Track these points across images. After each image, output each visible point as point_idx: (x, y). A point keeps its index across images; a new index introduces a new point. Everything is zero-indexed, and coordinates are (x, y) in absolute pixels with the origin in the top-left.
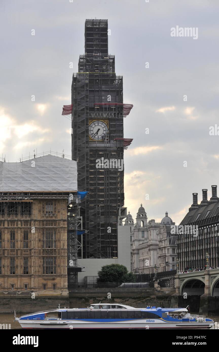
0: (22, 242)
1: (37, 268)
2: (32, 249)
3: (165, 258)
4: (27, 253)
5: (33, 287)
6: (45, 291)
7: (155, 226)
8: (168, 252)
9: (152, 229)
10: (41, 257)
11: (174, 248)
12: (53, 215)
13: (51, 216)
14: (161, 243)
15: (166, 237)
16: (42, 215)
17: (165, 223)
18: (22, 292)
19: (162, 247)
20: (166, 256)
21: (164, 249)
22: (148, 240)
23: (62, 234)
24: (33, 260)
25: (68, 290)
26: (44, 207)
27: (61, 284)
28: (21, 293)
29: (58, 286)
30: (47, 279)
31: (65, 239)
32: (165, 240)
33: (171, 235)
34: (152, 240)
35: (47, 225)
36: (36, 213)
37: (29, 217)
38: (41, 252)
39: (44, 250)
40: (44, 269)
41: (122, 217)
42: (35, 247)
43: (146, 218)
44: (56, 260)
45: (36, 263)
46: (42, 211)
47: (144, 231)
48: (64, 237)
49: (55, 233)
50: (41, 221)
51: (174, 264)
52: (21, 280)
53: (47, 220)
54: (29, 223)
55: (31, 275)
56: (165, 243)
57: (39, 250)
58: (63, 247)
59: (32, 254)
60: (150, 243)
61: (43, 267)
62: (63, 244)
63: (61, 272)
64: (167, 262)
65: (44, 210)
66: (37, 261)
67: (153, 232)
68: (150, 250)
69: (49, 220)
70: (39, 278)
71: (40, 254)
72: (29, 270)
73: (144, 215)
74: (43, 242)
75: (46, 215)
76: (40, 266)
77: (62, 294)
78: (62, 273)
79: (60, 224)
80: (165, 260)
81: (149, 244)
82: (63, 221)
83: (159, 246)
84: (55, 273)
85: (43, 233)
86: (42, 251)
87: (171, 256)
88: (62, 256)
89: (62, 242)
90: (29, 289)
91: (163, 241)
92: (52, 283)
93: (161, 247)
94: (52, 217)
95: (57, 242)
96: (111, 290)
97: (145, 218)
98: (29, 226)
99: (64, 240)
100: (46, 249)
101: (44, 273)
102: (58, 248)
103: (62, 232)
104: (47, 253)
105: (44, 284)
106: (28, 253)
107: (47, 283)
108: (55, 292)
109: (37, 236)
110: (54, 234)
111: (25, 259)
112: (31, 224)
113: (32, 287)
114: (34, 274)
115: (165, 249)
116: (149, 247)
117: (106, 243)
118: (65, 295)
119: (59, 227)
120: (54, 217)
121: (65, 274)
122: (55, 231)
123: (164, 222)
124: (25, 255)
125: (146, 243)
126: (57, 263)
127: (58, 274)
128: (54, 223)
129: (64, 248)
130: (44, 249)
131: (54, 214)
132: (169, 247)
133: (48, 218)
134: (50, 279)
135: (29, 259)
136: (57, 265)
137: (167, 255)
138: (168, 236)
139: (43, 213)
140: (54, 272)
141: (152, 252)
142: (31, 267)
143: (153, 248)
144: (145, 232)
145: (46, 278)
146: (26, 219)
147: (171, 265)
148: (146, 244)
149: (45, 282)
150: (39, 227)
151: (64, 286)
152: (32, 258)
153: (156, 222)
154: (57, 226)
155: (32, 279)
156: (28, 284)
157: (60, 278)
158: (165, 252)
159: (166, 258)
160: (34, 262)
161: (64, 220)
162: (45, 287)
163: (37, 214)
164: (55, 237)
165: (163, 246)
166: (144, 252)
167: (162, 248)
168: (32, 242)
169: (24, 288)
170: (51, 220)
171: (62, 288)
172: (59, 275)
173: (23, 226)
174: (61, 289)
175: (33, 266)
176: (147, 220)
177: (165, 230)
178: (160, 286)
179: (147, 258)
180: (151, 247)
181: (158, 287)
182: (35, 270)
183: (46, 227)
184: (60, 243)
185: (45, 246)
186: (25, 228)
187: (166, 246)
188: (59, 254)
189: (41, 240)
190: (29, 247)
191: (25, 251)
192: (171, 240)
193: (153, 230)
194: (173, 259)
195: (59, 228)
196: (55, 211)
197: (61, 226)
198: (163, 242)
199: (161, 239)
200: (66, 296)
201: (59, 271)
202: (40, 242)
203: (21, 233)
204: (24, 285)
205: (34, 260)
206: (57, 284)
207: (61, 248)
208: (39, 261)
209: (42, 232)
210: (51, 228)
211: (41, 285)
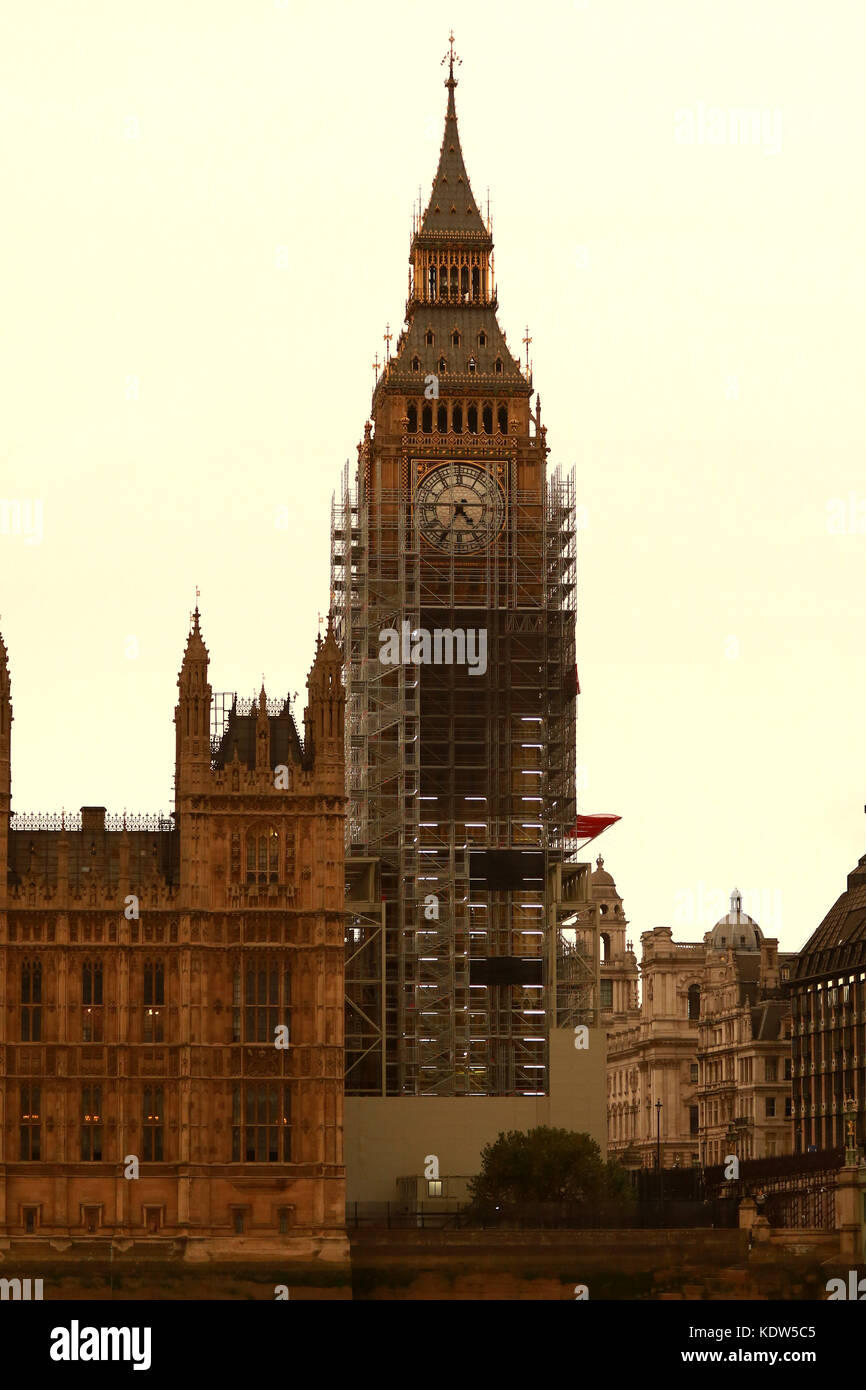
0: (134, 1012)
1: (204, 1135)
2: (183, 1046)
3: (731, 1100)
4: (159, 1064)
5: (188, 1221)
6: (242, 1239)
7: (674, 957)
8: (748, 1075)
9: (661, 969)
10: (225, 1084)
11: (774, 1053)
12: (280, 889)
13: (269, 894)
14: (711, 1035)
15: (736, 1007)
16: (230, 889)
17: (730, 942)
18: (135, 1244)
19: (716, 1049)
20: (734, 1091)
21: (724, 1060)
22: (633, 1024)
23: (321, 978)
24: (186, 1098)
25: (346, 1237)
26: (239, 852)
27: (313, 1207)
28: (131, 1249)
29: (302, 1216)
30: (253, 1186)
31: (335, 1000)
32: (729, 1021)
33: (760, 998)
34: (659, 1021)
35: (251, 939)
36: (200, 883)
37: (171, 898)
38: (225, 1061)
39: (235, 1052)
40: (236, 1138)
41: (566, 907)
42: (197, 1038)
43: (620, 922)
44: (293, 1097)
45: (200, 1111)
46: (228, 872)
47: (610, 982)
48: (330, 994)
49: (289, 976)
50: (225, 920)
51: (771, 1130)
52: (130, 1191)
53: (255, 912)
54: (169, 926)
55: (177, 1167)
56: (730, 1034)
57: (215, 1052)
58: (327, 1040)
59: (185, 1071)
60: (646, 1034)
61: (234, 1132)
62: (328, 1024)
63: (317, 1152)
64: (741, 1121)
65: (239, 867)
66: (205, 1104)
67: (664, 985)
68: (644, 1066)
69: (260, 912)
70: (215, 1182)
71: (218, 1070)
72: (168, 1143)
73: (611, 906)
74: (231, 1014)
75: (247, 889)
76: (218, 1125)
77: (320, 1256)
78: (321, 1160)
79: (311, 931)
80: (731, 1110)
81: (641, 1039)
82: (326, 921)
83: (700, 1045)
84: (288, 1158)
85: (234, 975)
86: (227, 1054)
87: (757, 1090)
88: (320, 1081)
89: (320, 1016)
90: (165, 1232)
91: (718, 1023)
92: (273, 1205)
93: (710, 1050)
94: (274, 900)
95: (296, 1017)
96: (543, 1238)
97: (616, 919)
98: (166, 942)
99: (328, 1008)
100: (246, 1048)
101: (236, 1157)
102: (304, 1045)
103: (322, 967)
104: (251, 1064)
105: (234, 1210)
106: (166, 1062)
107: (251, 1206)
108: (287, 1244)
109: (204, 988)
110: (283, 979)
111: (147, 1093)
112: (176, 930)
113: (181, 1220)
114: (192, 1163)
115: (730, 1061)
116: (641, 1054)
117: (493, 1029)
118: (335, 1260)
119: (310, 946)
120: (284, 900)
121: (332, 1163)
122: (289, 966)
123: (724, 939)
124: (148, 1074)
125: (625, 1033)
126: (295, 1114)
127: (301, 1162)
128: (283, 929)
129: (332, 1043)
130: (238, 1049)
131: (287, 885)
132: (753, 1053)
133: (256, 905)
134: (261, 1187)
135: (167, 1091)
136: (299, 1123)
137: (739, 1088)
138: (748, 1003)
139: (232, 881)
140: (282, 1154)
141: (656, 1075)
142: (175, 1129)
143: (663, 1057)
144: (615, 984)
145: (248, 1179)
146: (154, 909)
147: (758, 1134)
148: (622, 1038)
149: (240, 1198)
150: (213, 945)
151: (330, 1216)
152: (181, 1086)
153: (675, 938)
154: (300, 943)
155: (184, 1185)
156: (165, 1208)
157: (311, 1182)
158: (731, 1071)
159: (738, 1101)
160: (191, 1105)
161: (328, 912)
162: (239, 1219)
163: (204, 887)
164: (289, 991)
165: (722, 1048)
166: (612, 1075)
167: (714, 1054)
168: (184, 1014)
169: (145, 1225)
170: (271, 912)
171: (322, 1229)
172: (308, 1166)
173: (141, 942)
174: (315, 1234)
175: (185, 1126)
176: (624, 931)
177: (734, 975)
178: (767, 1223)
179: (631, 1104)
180: (653, 1051)
181: (759, 1226)
182: (195, 1144)
183: (248, 944)
184: (313, 1018)
185: (241, 1033)
186: (151, 947)
187: (735, 1045)
188: (306, 1070)
189: (225, 1006)
190: (166, 1038)
191: (151, 1055)
192: (760, 1019)
193: (664, 974)
194: (767, 1105)
195: (307, 949)
196: (289, 871)
197: (318, 941)
198: (723, 1026)
199: (712, 1013)
200: (338, 1263)
201: (306, 1148)
202: (218, 1013)
203: (131, 970)
204: (145, 1211)
205: (190, 1097)
206: (295, 1209)
207: (315, 1045)
208: (216, 1104)
209: (226, 970)
210: (271, 948)
211: (222, 1213)
